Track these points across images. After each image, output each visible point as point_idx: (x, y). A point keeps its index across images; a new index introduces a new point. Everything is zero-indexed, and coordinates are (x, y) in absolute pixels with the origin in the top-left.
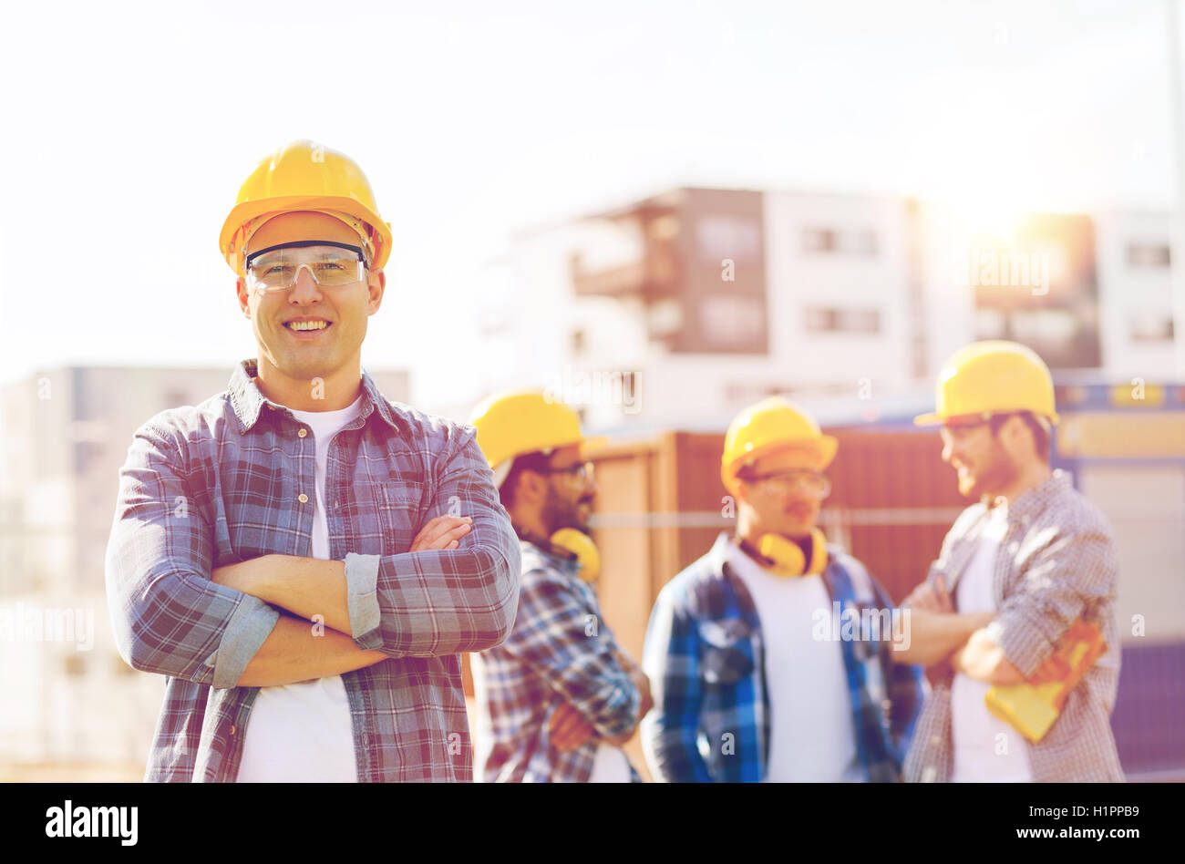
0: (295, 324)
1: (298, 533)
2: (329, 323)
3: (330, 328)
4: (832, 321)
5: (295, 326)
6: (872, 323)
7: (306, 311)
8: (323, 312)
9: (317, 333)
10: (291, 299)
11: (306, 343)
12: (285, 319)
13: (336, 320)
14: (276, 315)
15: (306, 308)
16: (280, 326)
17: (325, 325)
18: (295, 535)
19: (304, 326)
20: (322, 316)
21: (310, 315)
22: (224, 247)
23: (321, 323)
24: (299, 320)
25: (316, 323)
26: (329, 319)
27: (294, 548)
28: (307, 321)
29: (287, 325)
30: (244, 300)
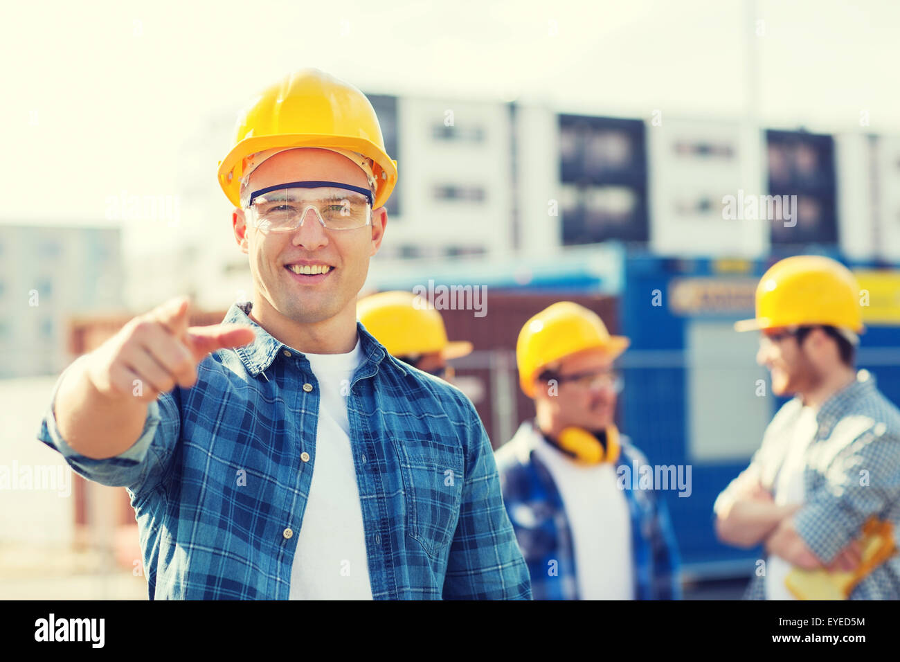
0: (297, 267)
1: (296, 492)
2: (332, 268)
3: (332, 273)
4: (450, 193)
5: (297, 269)
6: (478, 195)
7: (309, 257)
8: (329, 258)
9: (319, 278)
10: (296, 242)
11: (308, 289)
12: (288, 261)
13: (339, 266)
14: (278, 256)
15: (310, 253)
16: (282, 268)
17: (328, 269)
18: (293, 493)
19: (307, 270)
20: (326, 261)
21: (314, 259)
22: (222, 176)
23: (325, 267)
24: (303, 263)
25: (320, 267)
26: (333, 265)
27: (291, 506)
28: (311, 264)
29: (288, 267)
30: (241, 233)
